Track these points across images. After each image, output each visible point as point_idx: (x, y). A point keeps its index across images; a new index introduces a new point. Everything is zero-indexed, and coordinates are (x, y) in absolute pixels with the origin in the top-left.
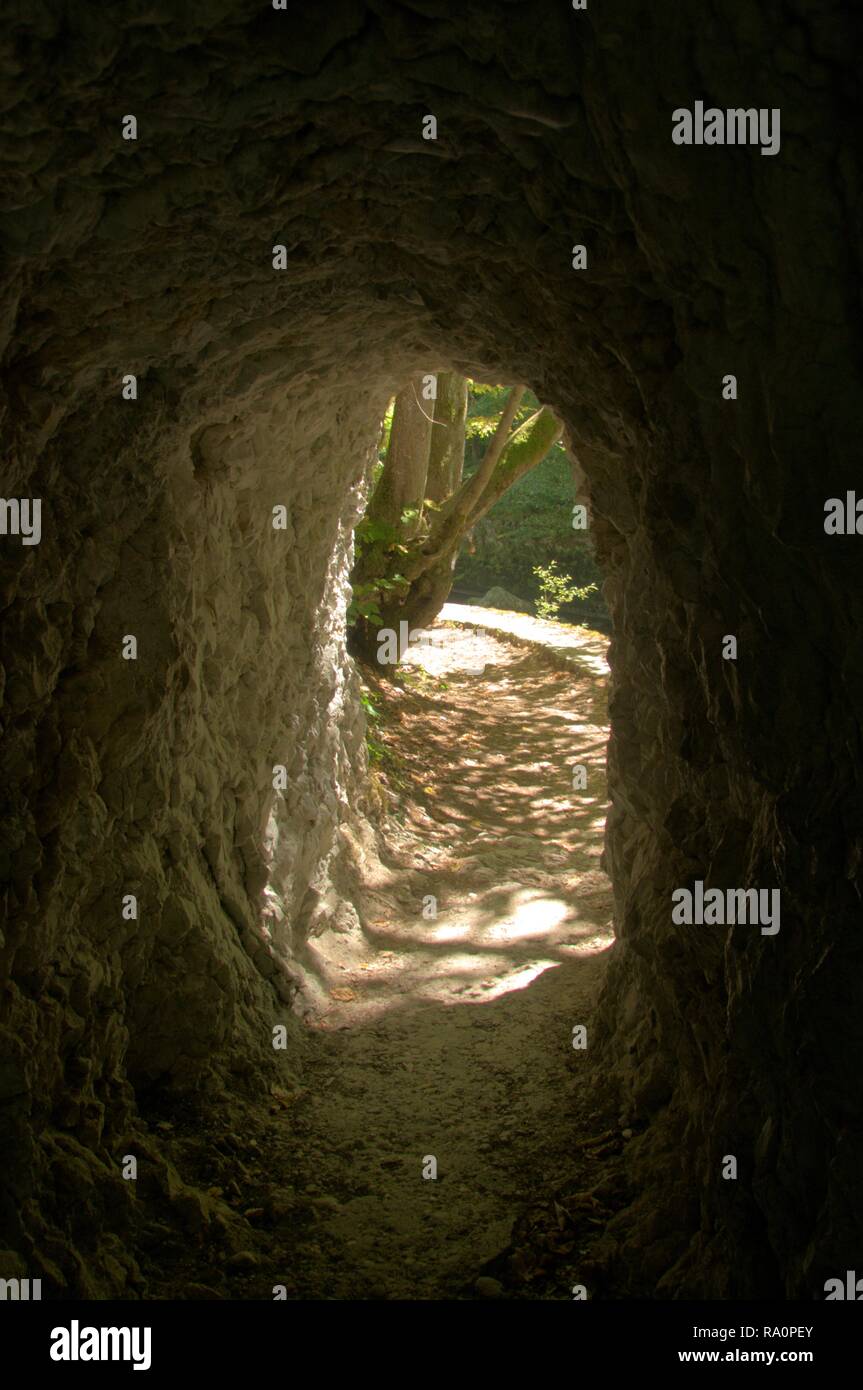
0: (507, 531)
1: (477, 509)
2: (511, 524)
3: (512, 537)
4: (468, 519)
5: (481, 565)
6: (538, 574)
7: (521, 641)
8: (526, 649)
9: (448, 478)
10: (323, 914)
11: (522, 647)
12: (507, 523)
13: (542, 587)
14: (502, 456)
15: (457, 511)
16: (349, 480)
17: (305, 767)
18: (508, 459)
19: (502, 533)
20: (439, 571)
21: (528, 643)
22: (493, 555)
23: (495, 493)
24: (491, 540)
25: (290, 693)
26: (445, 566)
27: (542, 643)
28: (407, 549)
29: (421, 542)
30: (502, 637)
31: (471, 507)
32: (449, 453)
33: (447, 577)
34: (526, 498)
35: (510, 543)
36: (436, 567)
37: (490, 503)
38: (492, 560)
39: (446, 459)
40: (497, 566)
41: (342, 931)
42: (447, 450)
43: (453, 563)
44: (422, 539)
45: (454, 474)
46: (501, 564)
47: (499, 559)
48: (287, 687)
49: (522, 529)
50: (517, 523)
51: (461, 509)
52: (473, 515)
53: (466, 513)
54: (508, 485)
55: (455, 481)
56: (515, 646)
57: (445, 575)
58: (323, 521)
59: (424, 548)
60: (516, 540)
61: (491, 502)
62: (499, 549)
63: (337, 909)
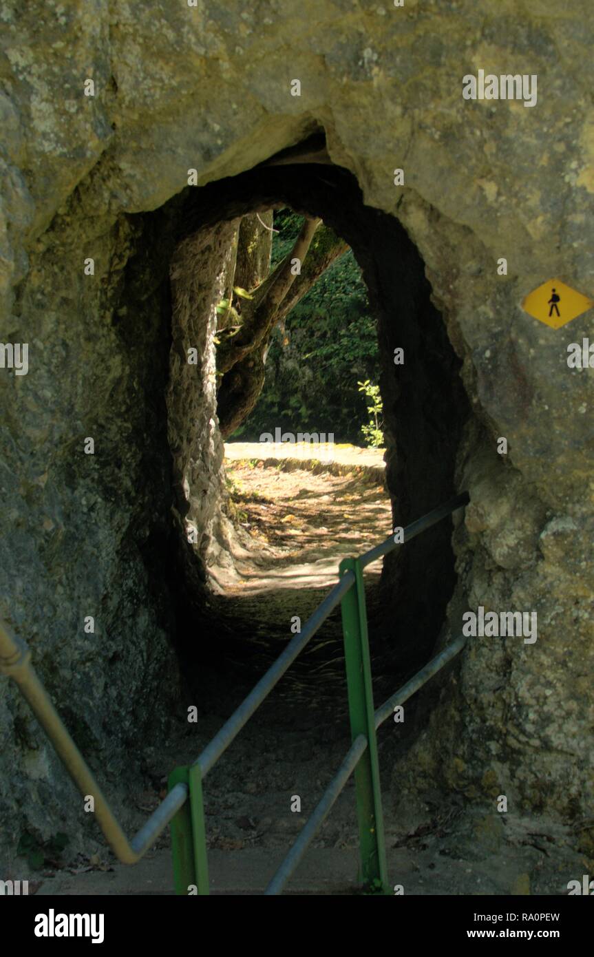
0: (319, 346)
1: (289, 297)
2: (324, 335)
3: (328, 357)
4: (280, 309)
5: (276, 409)
6: (364, 391)
7: (342, 468)
8: (349, 475)
9: (256, 265)
10: (213, 553)
11: (344, 475)
12: (318, 334)
13: (371, 410)
14: (314, 240)
15: (269, 298)
16: (216, 272)
17: (200, 455)
18: (320, 242)
19: (309, 350)
20: (251, 364)
21: (352, 469)
22: (295, 391)
23: (307, 280)
24: (290, 364)
25: (193, 405)
26: (257, 359)
27: (369, 465)
28: (219, 340)
29: (232, 334)
30: (318, 470)
31: (284, 296)
32: (256, 237)
33: (259, 371)
34: (349, 288)
35: (325, 369)
36: (247, 360)
37: (302, 290)
38: (293, 401)
39: (252, 244)
40: (303, 410)
41: (224, 567)
42: (254, 233)
43: (265, 356)
44: (234, 330)
45: (262, 260)
46: (311, 406)
47: (305, 397)
48: (191, 401)
49: (345, 341)
50: (335, 331)
51: (274, 297)
52: (284, 305)
53: (278, 301)
54: (321, 271)
55: (263, 268)
56: (336, 474)
57: (257, 369)
58: (204, 300)
59: (236, 339)
60: (334, 361)
61: (304, 289)
62: (303, 382)
63: (220, 554)
